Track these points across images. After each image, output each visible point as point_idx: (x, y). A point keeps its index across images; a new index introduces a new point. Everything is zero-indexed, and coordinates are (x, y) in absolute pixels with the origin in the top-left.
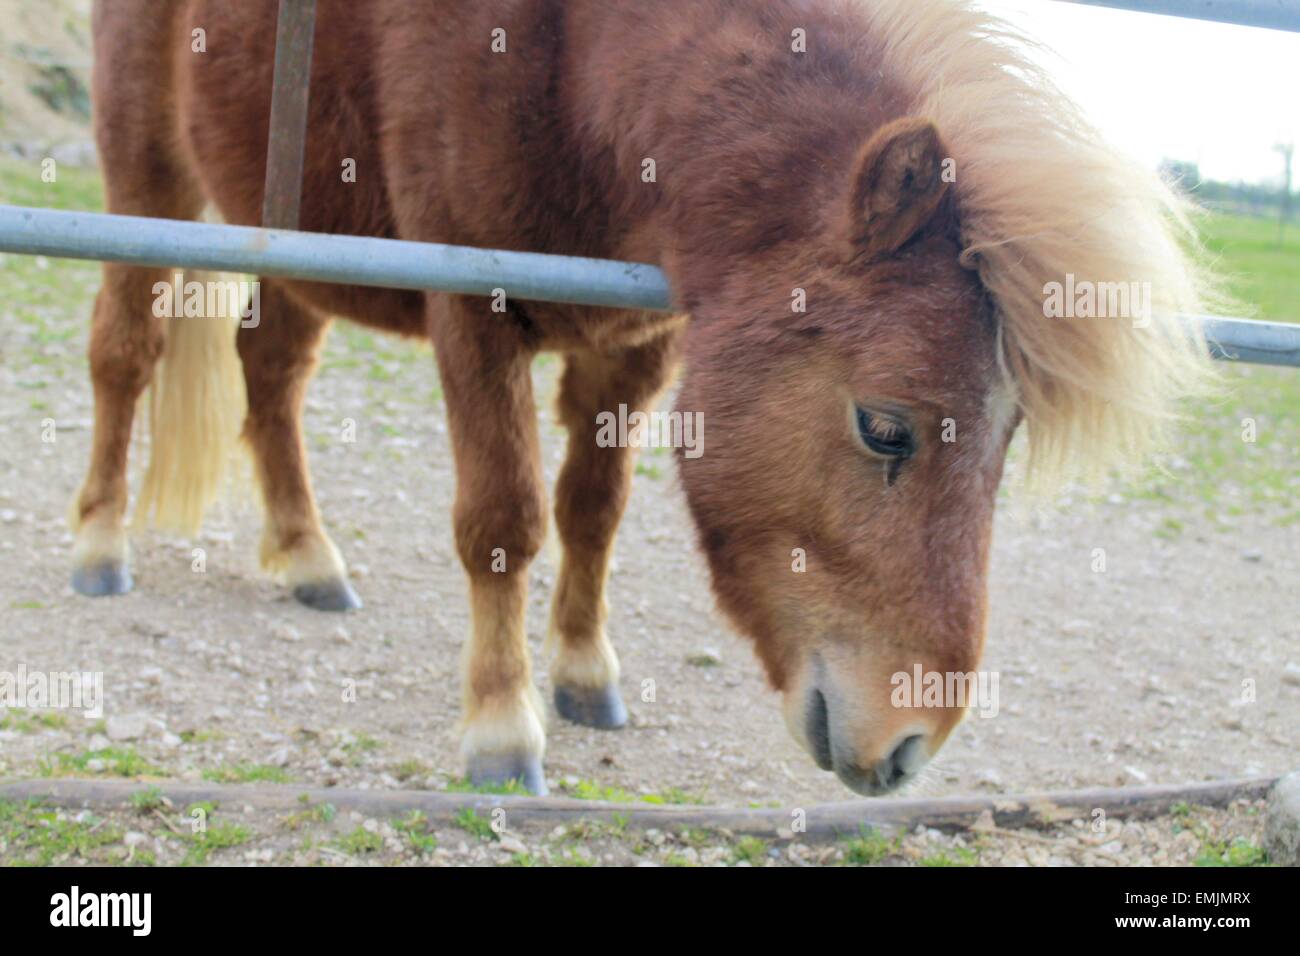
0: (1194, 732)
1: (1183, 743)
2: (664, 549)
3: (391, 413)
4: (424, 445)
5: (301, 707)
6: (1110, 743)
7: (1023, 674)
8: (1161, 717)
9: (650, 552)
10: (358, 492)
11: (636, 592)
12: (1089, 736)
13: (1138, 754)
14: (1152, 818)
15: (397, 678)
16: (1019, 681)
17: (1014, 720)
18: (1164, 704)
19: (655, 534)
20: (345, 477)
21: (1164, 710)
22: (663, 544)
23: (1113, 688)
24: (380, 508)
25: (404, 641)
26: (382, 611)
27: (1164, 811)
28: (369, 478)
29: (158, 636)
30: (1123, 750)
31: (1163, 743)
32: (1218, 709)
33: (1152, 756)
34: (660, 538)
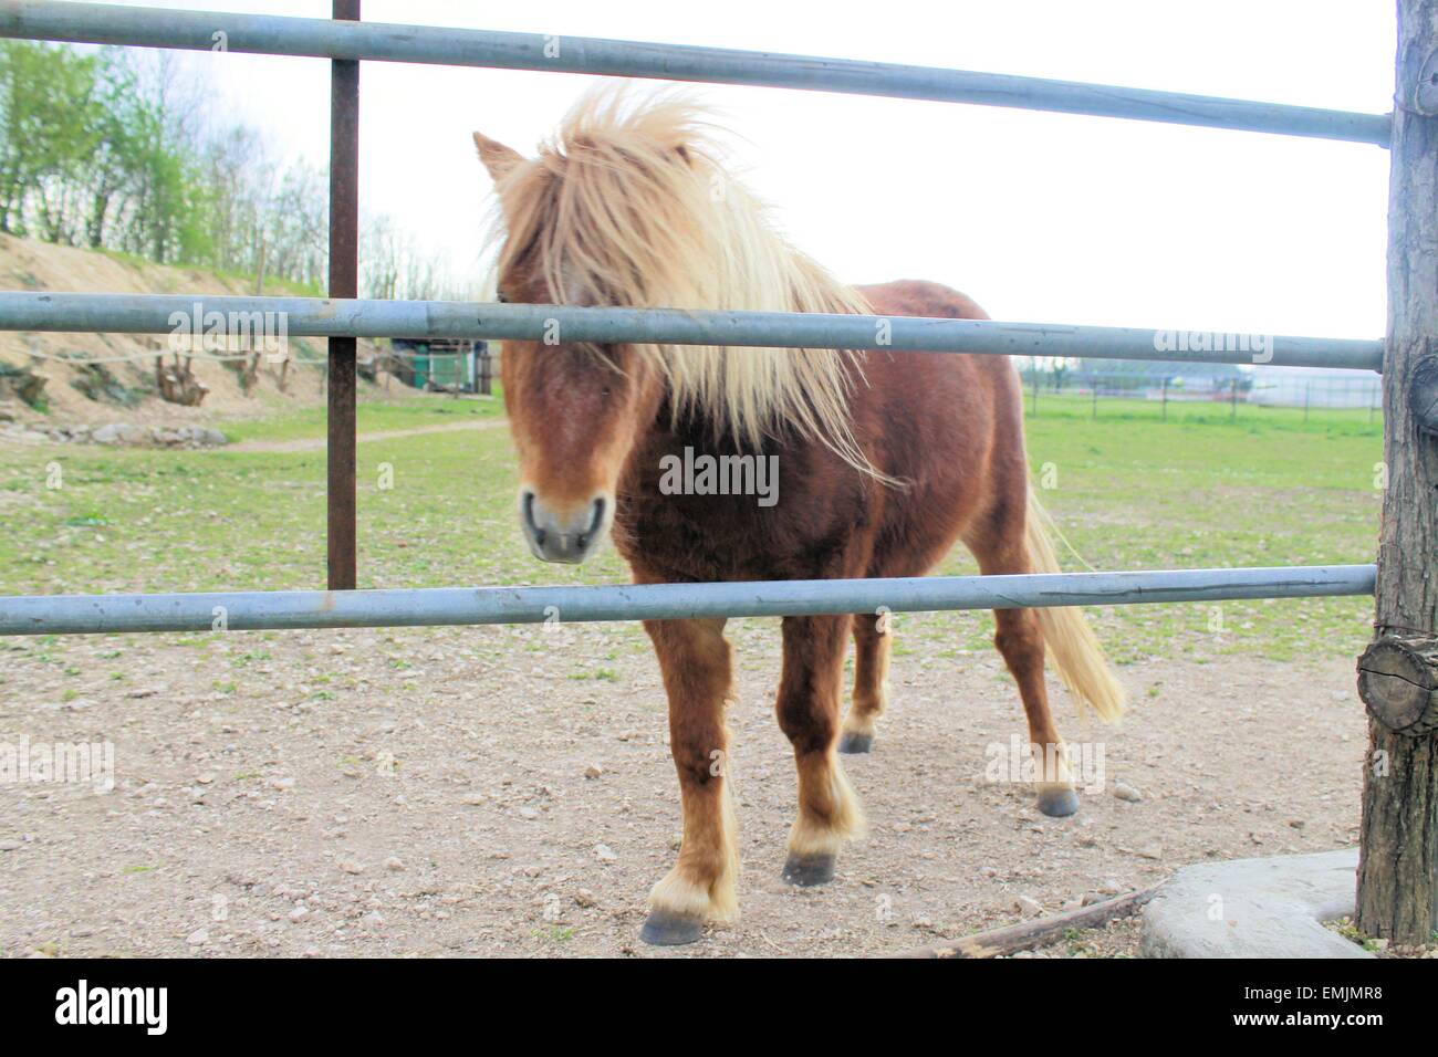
0: (1062, 853)
1: (1055, 865)
2: (633, 746)
3: (398, 648)
4: (428, 673)
5: (375, 935)
6: (1003, 873)
7: (926, 821)
8: (1035, 844)
9: (623, 749)
10: (387, 726)
11: (619, 789)
12: (986, 870)
13: (1026, 881)
14: (1052, 944)
15: (446, 897)
16: (925, 827)
17: (928, 863)
18: (1035, 831)
19: (624, 734)
20: (374, 712)
21: (1036, 836)
22: (631, 741)
23: (996, 823)
24: (404, 738)
25: (445, 860)
26: (424, 835)
27: (1061, 937)
28: (392, 710)
29: (249, 885)
30: (1013, 878)
31: (1042, 868)
32: (1075, 830)
33: (1034, 880)
34: (629, 737)
